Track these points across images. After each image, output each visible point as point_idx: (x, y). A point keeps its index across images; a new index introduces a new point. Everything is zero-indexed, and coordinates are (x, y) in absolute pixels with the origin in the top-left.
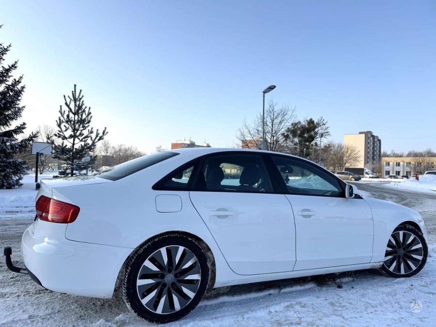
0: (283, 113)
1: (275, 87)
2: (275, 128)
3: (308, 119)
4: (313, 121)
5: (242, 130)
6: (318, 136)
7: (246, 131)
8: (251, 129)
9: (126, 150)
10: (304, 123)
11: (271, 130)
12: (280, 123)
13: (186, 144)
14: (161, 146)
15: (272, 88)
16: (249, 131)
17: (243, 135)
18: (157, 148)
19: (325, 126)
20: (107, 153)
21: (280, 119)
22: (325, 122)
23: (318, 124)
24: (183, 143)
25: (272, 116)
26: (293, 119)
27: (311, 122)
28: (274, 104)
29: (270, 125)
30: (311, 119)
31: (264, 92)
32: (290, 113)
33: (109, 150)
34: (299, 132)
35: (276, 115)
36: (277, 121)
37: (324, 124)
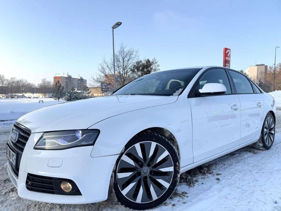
0: (130, 53)
1: (121, 23)
2: (125, 64)
3: (147, 59)
4: (150, 61)
5: (102, 65)
6: (152, 71)
7: (105, 66)
8: (109, 64)
9: (18, 82)
10: (144, 62)
11: (122, 65)
12: (128, 60)
13: (65, 77)
14: (45, 79)
15: (119, 24)
16: (108, 66)
17: (103, 68)
18: (42, 80)
19: (157, 64)
20: (3, 84)
21: (128, 57)
22: (156, 61)
23: (152, 63)
24: (62, 77)
25: (123, 55)
26: (137, 57)
27: (148, 61)
28: (124, 47)
29: (122, 61)
30: (148, 60)
31: (113, 28)
32: (134, 53)
33: (5, 82)
34: (141, 68)
35: (125, 55)
36: (126, 59)
37: (156, 63)
